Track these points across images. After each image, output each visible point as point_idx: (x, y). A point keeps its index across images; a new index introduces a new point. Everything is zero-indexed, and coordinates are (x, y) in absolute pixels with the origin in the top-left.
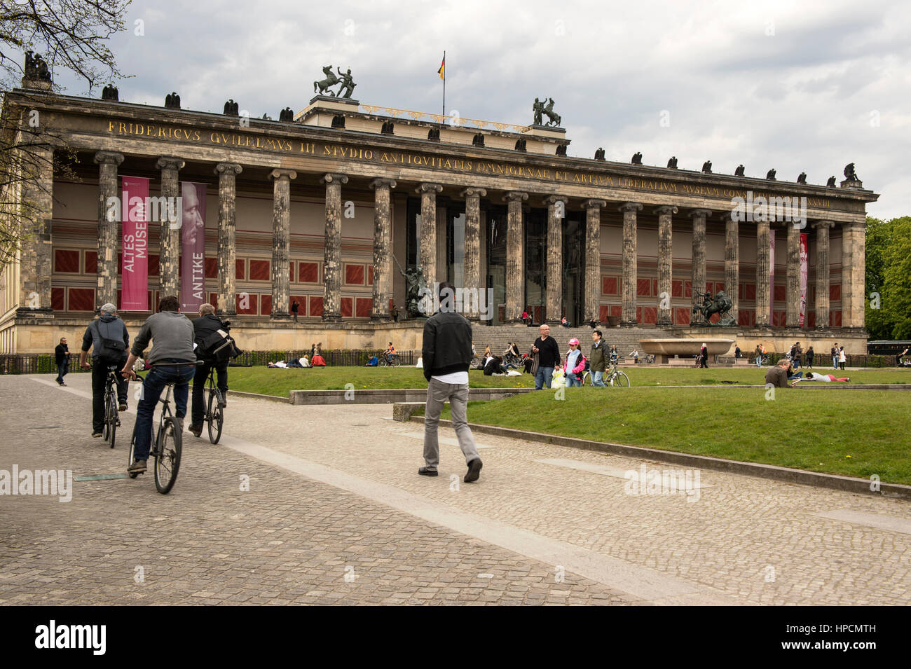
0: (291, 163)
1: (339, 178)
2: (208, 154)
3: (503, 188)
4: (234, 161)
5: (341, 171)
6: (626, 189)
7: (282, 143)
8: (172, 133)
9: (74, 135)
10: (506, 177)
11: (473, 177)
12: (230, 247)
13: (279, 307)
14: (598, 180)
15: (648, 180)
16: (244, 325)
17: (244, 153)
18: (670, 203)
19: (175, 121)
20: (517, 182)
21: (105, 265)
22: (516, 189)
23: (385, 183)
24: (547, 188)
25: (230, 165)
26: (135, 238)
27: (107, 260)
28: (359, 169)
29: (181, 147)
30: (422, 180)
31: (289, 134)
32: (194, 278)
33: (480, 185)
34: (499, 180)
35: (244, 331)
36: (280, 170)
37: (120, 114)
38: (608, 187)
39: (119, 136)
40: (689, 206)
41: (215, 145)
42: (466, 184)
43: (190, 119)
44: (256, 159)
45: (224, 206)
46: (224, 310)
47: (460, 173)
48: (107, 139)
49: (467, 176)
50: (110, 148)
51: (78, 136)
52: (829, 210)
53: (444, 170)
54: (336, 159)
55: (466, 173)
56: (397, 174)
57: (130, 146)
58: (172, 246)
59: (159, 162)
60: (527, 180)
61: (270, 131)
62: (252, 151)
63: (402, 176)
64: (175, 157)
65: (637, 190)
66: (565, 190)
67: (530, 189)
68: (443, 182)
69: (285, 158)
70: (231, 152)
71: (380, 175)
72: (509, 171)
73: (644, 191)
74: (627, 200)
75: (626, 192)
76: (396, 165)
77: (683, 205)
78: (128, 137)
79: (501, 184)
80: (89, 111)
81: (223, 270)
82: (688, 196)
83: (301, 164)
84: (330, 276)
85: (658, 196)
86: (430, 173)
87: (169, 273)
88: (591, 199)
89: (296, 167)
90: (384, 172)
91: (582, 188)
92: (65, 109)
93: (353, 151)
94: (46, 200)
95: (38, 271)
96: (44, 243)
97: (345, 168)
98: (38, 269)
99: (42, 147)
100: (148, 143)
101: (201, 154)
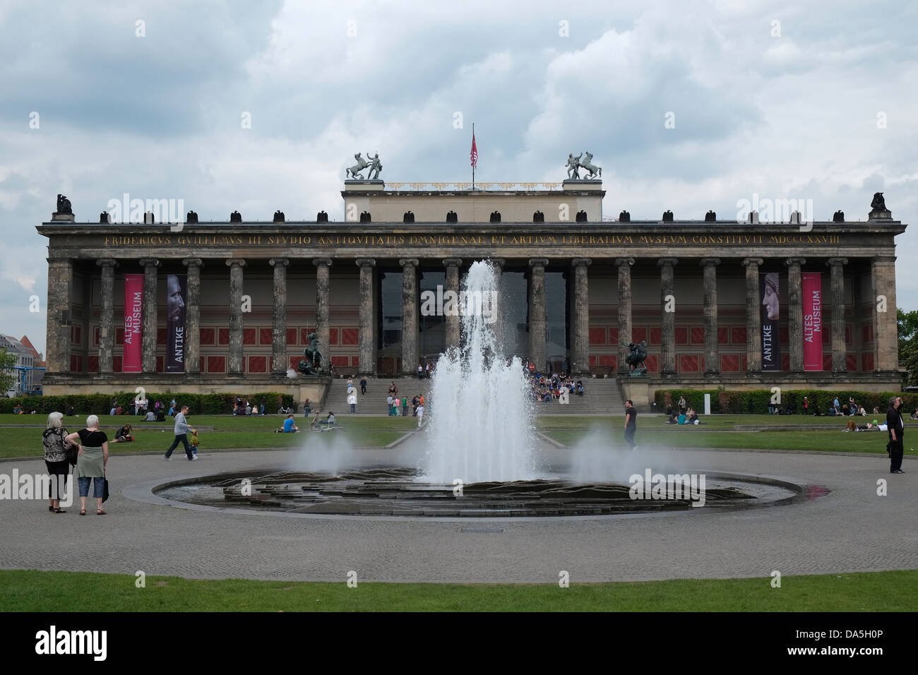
0: (241, 253)
1: (280, 261)
2: (176, 253)
3: (435, 257)
4: (195, 256)
5: (282, 256)
6: (572, 246)
7: (233, 239)
8: (150, 240)
9: (82, 250)
10: (439, 247)
11: (406, 249)
12: (192, 322)
13: (232, 367)
14: (539, 240)
15: (597, 236)
16: (201, 382)
17: (204, 249)
18: (625, 256)
19: (148, 232)
20: (451, 249)
21: (102, 340)
22: (450, 256)
23: (323, 262)
24: (482, 253)
25: (193, 260)
26: (133, 318)
28: (298, 253)
29: (156, 250)
30: (356, 257)
31: (235, 232)
32: (176, 346)
33: (413, 256)
34: (432, 249)
35: (202, 386)
36: (232, 260)
37: (110, 231)
38: (550, 246)
39: (112, 247)
40: (649, 256)
41: (182, 246)
42: (399, 256)
43: (159, 230)
44: (213, 253)
47: (392, 247)
48: (104, 249)
49: (399, 250)
50: (106, 256)
51: (84, 250)
52: (838, 246)
53: (376, 246)
54: (278, 247)
55: (398, 247)
56: (333, 253)
57: (120, 253)
59: (141, 262)
60: (461, 247)
61: (220, 231)
62: (209, 247)
63: (337, 255)
64: (152, 258)
65: (584, 246)
66: (502, 253)
67: (465, 254)
68: (376, 256)
69: (236, 250)
70: (194, 249)
71: (317, 256)
72: (442, 241)
73: (592, 246)
74: (573, 256)
75: (573, 249)
76: (330, 246)
77: (642, 256)
78: (119, 247)
79: (433, 253)
80: (89, 232)
82: (646, 247)
83: (249, 253)
84: (274, 342)
85: (609, 249)
86: (364, 250)
88: (531, 258)
89: (245, 257)
90: (321, 253)
91: (521, 249)
92: (73, 233)
93: (294, 238)
94: (64, 297)
95: (58, 347)
96: (62, 326)
97: (286, 253)
98: (58, 345)
99: (62, 260)
100: (133, 249)
101: (171, 253)
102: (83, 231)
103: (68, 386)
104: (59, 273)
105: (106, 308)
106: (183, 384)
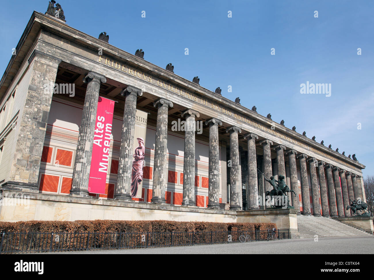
0: (197, 108)
1: (219, 122)
2: (155, 92)
3: (277, 143)
4: (169, 99)
5: (219, 119)
6: (312, 151)
7: (192, 95)
8: (137, 73)
9: (75, 57)
10: (278, 137)
11: (268, 135)
12: (165, 153)
14: (304, 146)
15: (317, 148)
17: (175, 96)
18: (323, 160)
19: (141, 65)
20: (282, 140)
21: (84, 154)
22: (281, 144)
23: (237, 130)
24: (291, 146)
25: (167, 102)
27: (85, 150)
28: (226, 120)
29: (141, 84)
30: (250, 132)
33: (270, 139)
34: (276, 138)
36: (192, 111)
38: (307, 150)
39: (104, 66)
40: (328, 162)
41: (160, 87)
42: (266, 138)
43: (150, 67)
44: (180, 101)
45: (162, 126)
46: (160, 197)
47: (263, 131)
48: (97, 65)
49: (266, 134)
50: (98, 72)
51: (78, 58)
53: (258, 128)
54: (217, 111)
55: (266, 132)
56: (241, 126)
57: (111, 74)
58: (131, 146)
59: (128, 89)
60: (285, 140)
61: (190, 86)
62: (178, 96)
63: (243, 128)
64: (137, 89)
65: (315, 153)
66: (296, 148)
67: (286, 145)
68: (258, 135)
69: (194, 105)
70: (168, 93)
71: (234, 125)
72: (279, 134)
74: (312, 156)
75: (312, 153)
76: (241, 121)
77: (326, 162)
78: (110, 68)
79: (277, 140)
81: (160, 168)
82: (326, 158)
84: (215, 180)
86: (253, 129)
87: (128, 166)
88: (304, 154)
89: (200, 111)
90: (236, 123)
91: (300, 148)
93: (224, 109)
94: (48, 97)
95: (31, 151)
96: (41, 128)
97: (220, 117)
98: (31, 149)
99: (53, 58)
100: (122, 75)
101: (152, 90)
102: (85, 40)
103: (40, 202)
104: (46, 71)
105: (92, 121)
106: (159, 209)
